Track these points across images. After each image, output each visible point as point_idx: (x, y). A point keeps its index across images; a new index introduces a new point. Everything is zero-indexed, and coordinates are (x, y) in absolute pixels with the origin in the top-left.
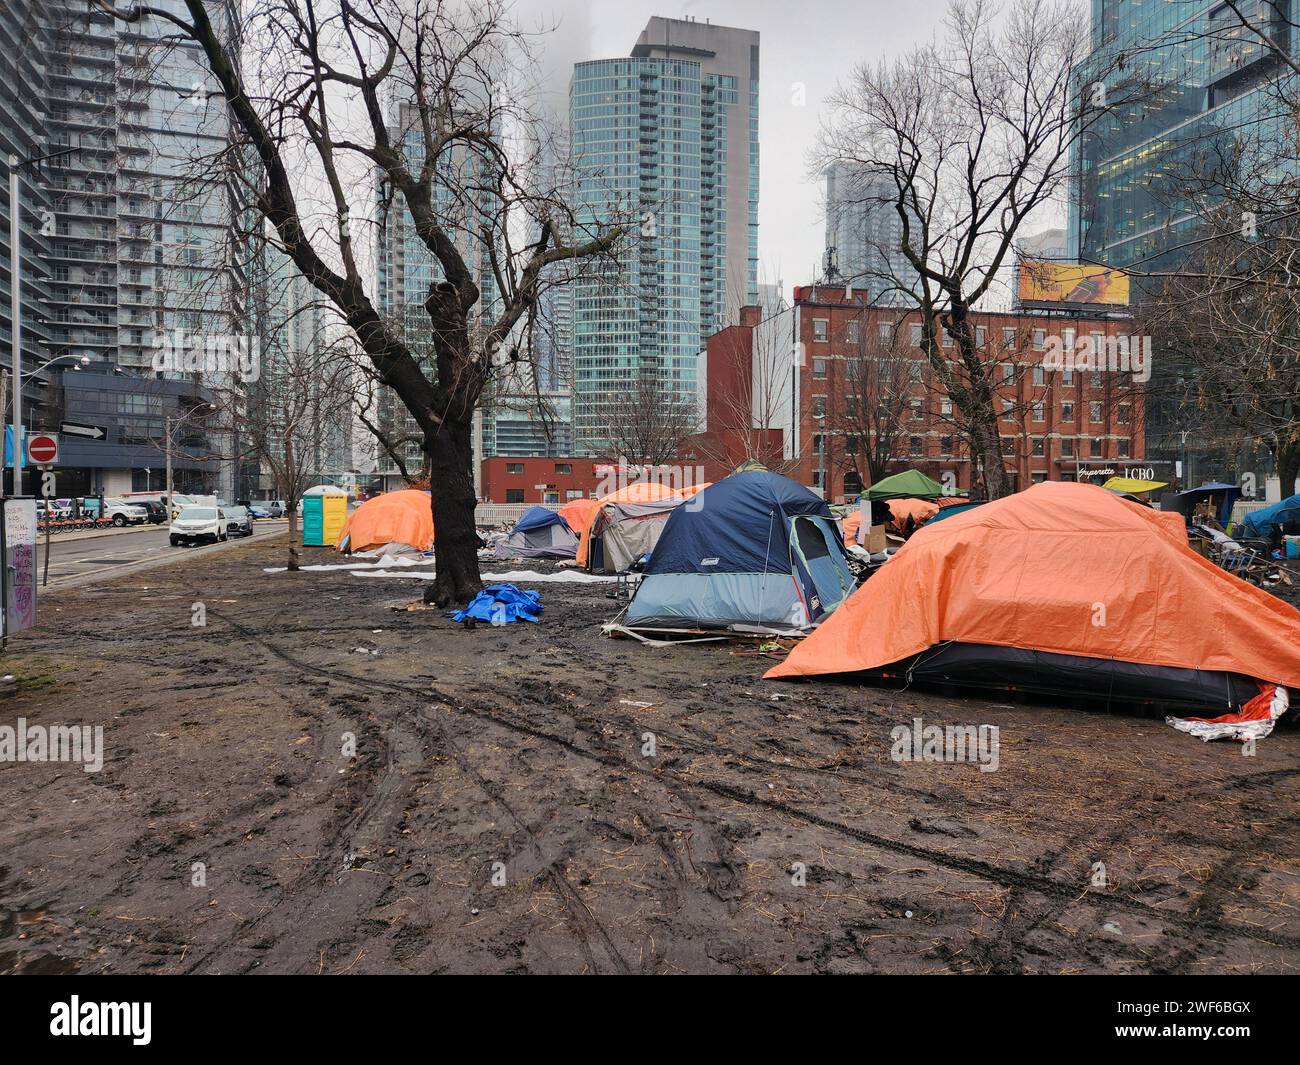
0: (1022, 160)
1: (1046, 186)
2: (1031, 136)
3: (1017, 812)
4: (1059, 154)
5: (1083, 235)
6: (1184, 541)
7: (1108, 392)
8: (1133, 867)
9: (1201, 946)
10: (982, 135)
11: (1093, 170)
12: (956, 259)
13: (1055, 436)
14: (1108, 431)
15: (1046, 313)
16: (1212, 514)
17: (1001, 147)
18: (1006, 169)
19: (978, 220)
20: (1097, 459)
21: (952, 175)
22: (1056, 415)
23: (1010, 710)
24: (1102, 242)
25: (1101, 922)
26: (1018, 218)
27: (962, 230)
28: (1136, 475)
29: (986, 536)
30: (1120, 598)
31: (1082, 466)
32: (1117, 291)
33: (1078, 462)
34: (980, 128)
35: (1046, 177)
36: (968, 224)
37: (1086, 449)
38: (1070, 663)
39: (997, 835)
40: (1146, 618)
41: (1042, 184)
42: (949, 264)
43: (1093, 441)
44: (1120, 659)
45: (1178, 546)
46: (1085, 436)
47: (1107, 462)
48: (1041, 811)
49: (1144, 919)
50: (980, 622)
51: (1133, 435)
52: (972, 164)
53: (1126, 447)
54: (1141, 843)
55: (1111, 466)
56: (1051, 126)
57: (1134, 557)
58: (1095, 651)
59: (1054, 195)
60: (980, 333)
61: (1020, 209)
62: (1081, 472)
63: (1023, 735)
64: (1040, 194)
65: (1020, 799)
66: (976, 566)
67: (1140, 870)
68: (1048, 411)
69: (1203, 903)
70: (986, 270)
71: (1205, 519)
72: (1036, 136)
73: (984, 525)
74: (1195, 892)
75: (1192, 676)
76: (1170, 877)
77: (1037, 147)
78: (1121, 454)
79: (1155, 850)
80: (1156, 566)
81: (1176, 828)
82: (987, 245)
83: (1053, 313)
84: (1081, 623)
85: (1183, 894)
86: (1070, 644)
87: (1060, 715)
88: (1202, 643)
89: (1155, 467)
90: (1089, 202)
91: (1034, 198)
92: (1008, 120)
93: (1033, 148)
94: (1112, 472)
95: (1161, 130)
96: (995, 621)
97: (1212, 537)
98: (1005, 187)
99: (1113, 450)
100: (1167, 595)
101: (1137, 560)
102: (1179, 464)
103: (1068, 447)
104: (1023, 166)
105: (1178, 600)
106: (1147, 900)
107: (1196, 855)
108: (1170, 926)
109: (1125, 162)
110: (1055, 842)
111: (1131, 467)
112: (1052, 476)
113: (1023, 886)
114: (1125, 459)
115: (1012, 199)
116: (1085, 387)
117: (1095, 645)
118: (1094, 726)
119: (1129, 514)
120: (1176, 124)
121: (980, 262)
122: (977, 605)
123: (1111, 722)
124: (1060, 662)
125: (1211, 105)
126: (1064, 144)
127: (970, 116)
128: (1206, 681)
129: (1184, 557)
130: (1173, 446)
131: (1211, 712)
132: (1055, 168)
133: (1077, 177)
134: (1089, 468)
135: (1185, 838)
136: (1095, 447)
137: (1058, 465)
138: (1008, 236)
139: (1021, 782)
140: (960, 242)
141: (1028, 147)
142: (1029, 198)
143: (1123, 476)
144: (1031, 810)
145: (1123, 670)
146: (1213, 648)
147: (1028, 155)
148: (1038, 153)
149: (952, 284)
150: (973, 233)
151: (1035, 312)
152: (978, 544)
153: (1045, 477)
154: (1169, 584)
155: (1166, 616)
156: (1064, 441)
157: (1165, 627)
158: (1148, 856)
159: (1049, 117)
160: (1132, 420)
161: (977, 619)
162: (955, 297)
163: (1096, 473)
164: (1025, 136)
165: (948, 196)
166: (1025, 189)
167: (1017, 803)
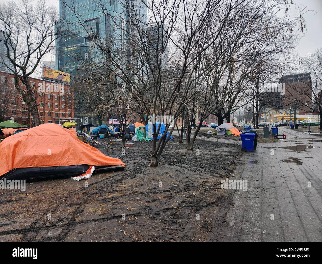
0: (42, 41)
1: (48, 49)
2: (44, 35)
3: (30, 212)
4: (51, 42)
5: (59, 64)
6: (76, 136)
7: (66, 102)
8: (57, 216)
9: (70, 230)
10: (31, 31)
11: (61, 49)
12: (24, 62)
13: (53, 112)
14: (66, 111)
15: (50, 81)
16: (86, 130)
17: (36, 36)
18: (38, 42)
19: (30, 53)
20: (64, 118)
21: (22, 39)
22: (54, 107)
23: (33, 184)
24: (63, 66)
25: (47, 233)
26: (41, 56)
27: (25, 55)
28: (72, 121)
29: (27, 138)
30: (61, 151)
31: (60, 119)
32: (67, 79)
33: (59, 118)
34: (30, 29)
35: (48, 47)
36: (27, 53)
37: (61, 115)
38: (49, 169)
39: (23, 220)
40: (67, 155)
41: (47, 48)
42: (22, 63)
43: (63, 114)
44: (61, 166)
45: (74, 138)
46: (61, 112)
47: (66, 118)
48: (36, 209)
49: (57, 229)
50: (24, 162)
51: (71, 112)
52: (28, 38)
53: (70, 115)
54: (60, 209)
55: (67, 119)
56: (49, 34)
57: (65, 141)
58: (55, 165)
59: (50, 52)
60: (32, 84)
61: (42, 53)
62: (60, 121)
63: (35, 190)
64: (47, 51)
65: (32, 208)
66: (24, 147)
67: (59, 216)
68: (52, 106)
69: (72, 219)
70: (33, 67)
71: (85, 131)
72: (45, 36)
73: (26, 135)
74: (70, 217)
75: (76, 167)
76: (66, 216)
77: (45, 39)
78: (69, 117)
79: (63, 210)
80: (69, 143)
81: (68, 203)
82: (33, 60)
83: (52, 81)
84: (52, 158)
85: (68, 219)
86: (49, 164)
87: (46, 182)
88: (78, 159)
89: (76, 120)
90: (60, 56)
91: (45, 51)
92: (38, 30)
93: (44, 39)
94: (67, 121)
95: (76, 44)
96: (29, 161)
97: (85, 135)
98: (37, 46)
99: (67, 116)
100: (71, 149)
101: (65, 142)
102: (81, 119)
103: (57, 115)
104: (42, 42)
105: (74, 150)
106: (59, 224)
107: (72, 208)
108: (64, 228)
109: (68, 49)
110: (38, 217)
111: (71, 120)
112: (53, 122)
113: (28, 231)
114: (70, 118)
115: (40, 50)
116: (60, 100)
117: (55, 163)
118: (54, 183)
119: (63, 131)
120: (78, 44)
121: (31, 64)
122: (24, 157)
123: (58, 181)
124: (47, 169)
125: (85, 42)
126: (52, 40)
127: (27, 25)
128: (79, 167)
129: (75, 140)
130: (80, 115)
131: (80, 174)
132: (50, 46)
133: (57, 49)
134: (62, 120)
135: (71, 205)
136: (63, 115)
137: (54, 119)
138: (39, 59)
139: (32, 203)
140: (25, 58)
141: (43, 38)
142: (44, 51)
143: (70, 122)
144: (34, 210)
145: (61, 168)
146: (81, 160)
147: (43, 40)
148: (46, 40)
149: (23, 69)
150: (29, 56)
151: (48, 81)
152: (24, 140)
153: (51, 122)
154: (72, 147)
155: (71, 154)
156: (56, 113)
157: (71, 156)
158: (61, 212)
159: (48, 32)
160: (71, 109)
161: (23, 162)
162: (24, 73)
163: (63, 121)
164: (43, 35)
165: (21, 45)
166: (43, 48)
167: (30, 210)
